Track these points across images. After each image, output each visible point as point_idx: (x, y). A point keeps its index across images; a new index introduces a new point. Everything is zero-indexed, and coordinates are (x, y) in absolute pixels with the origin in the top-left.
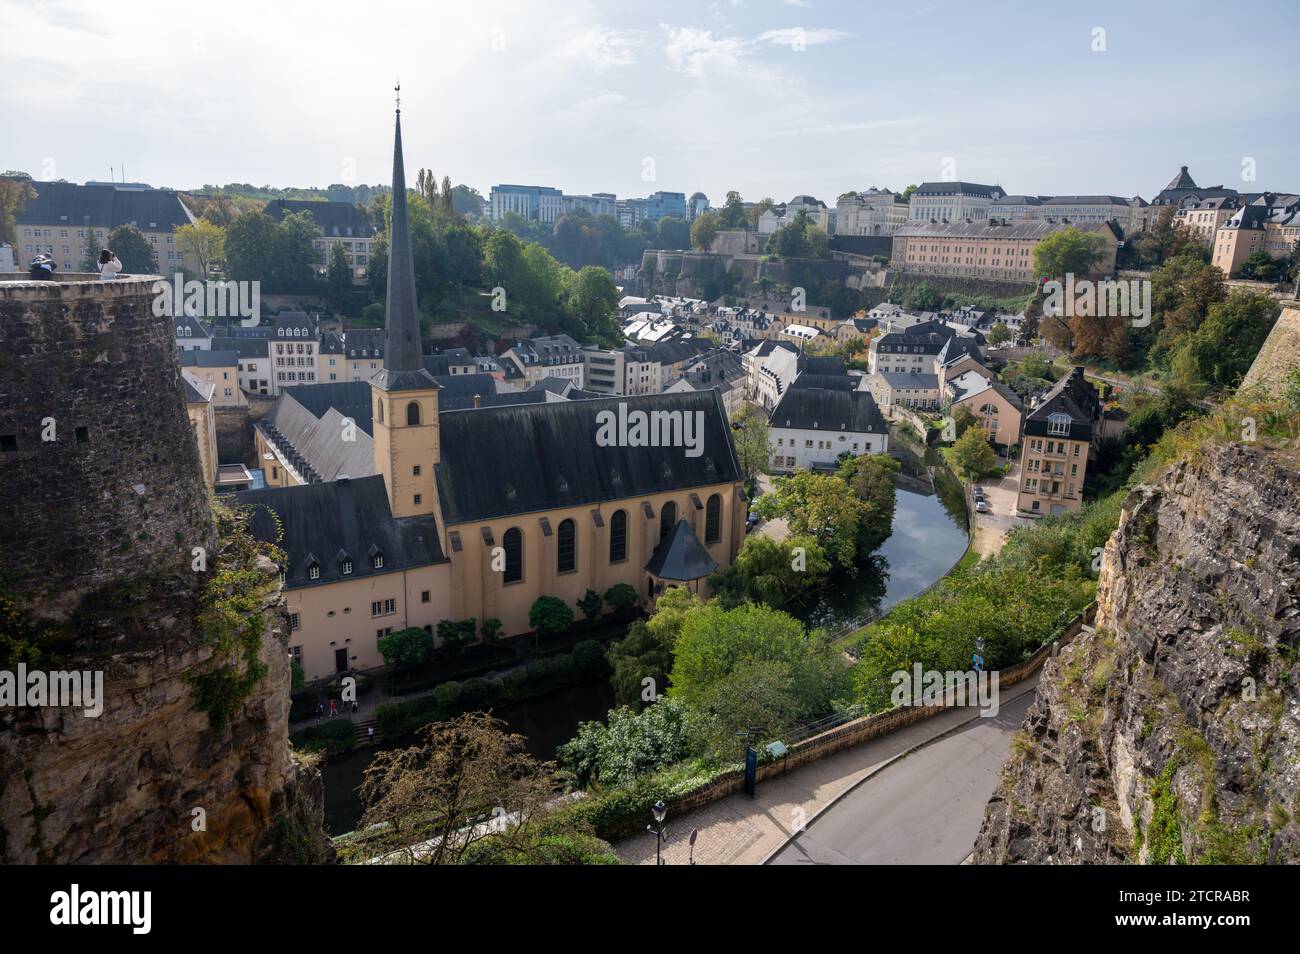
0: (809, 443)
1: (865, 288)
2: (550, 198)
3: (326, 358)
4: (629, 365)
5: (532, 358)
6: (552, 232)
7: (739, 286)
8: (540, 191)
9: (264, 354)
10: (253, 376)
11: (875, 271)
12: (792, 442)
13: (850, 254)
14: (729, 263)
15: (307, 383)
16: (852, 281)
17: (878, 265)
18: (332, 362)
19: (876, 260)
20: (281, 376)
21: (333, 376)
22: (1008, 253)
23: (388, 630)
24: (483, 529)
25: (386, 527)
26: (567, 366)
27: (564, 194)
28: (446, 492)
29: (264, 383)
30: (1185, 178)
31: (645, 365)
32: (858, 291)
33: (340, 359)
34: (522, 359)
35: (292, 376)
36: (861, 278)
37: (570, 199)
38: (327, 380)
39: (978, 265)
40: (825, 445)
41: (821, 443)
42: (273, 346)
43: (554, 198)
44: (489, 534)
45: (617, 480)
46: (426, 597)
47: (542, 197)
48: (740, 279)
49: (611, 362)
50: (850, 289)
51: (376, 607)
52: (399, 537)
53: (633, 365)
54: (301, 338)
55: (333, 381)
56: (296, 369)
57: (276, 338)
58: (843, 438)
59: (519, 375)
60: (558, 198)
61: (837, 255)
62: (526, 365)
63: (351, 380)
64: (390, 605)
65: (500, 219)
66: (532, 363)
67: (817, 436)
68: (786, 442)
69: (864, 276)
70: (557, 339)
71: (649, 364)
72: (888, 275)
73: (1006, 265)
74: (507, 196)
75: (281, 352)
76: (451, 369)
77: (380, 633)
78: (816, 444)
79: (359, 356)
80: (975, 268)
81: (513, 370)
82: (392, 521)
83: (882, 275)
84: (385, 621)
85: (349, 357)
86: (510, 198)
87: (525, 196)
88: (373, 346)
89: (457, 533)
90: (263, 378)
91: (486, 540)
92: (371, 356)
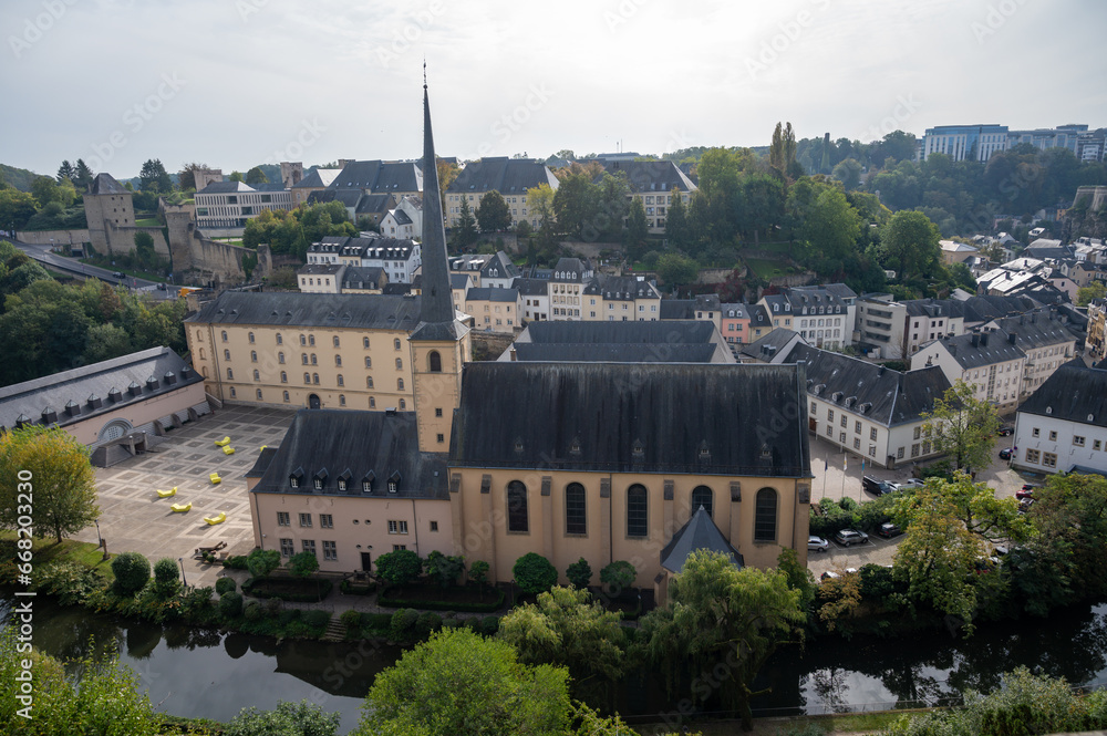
0: (1080, 440)
2: (992, 136)
3: (588, 297)
4: (913, 320)
5: (782, 307)
6: (983, 171)
8: (981, 129)
9: (545, 293)
10: (537, 310)
12: (1054, 433)
15: (574, 319)
18: (592, 302)
20: (556, 311)
21: (593, 314)
23: (404, 547)
24: (484, 476)
25: (411, 457)
26: (825, 317)
27: (1010, 130)
28: (458, 436)
29: (544, 316)
31: (937, 320)
33: (598, 299)
34: (772, 308)
35: (563, 312)
37: (1017, 135)
38: (588, 318)
40: (1103, 446)
41: (1097, 442)
42: (551, 286)
43: (997, 136)
44: (488, 482)
45: (638, 453)
46: (434, 526)
47: (982, 135)
49: (889, 315)
51: (392, 525)
52: (419, 468)
53: (922, 320)
54: (571, 281)
55: (592, 319)
56: (566, 306)
57: (553, 280)
59: (767, 323)
60: (1002, 135)
62: (774, 314)
63: (607, 319)
64: (404, 526)
65: (923, 163)
66: (782, 312)
67: (1091, 432)
68: (1045, 434)
70: (824, 288)
71: (945, 319)
74: (941, 137)
75: (556, 292)
76: (696, 313)
77: (396, 547)
78: (1090, 442)
79: (613, 298)
81: (761, 318)
82: (419, 453)
84: (399, 539)
85: (605, 298)
86: (945, 138)
87: (961, 136)
88: (625, 289)
89: (459, 475)
90: (544, 312)
91: (483, 488)
92: (623, 298)
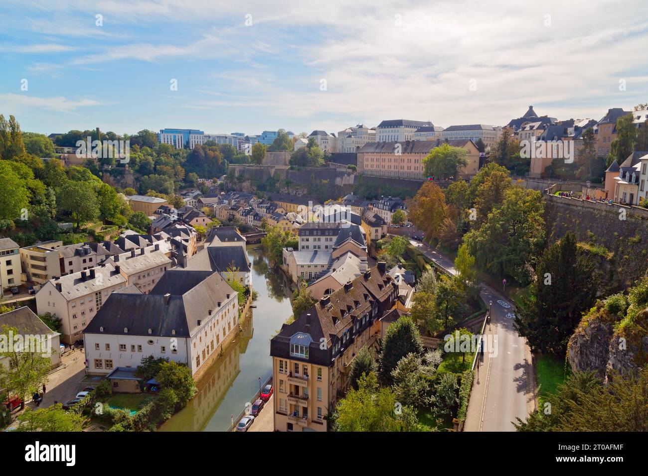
0: (123, 347)
1: (344, 185)
2: (196, 136)
4: (67, 260)
7: (278, 184)
8: (190, 132)
11: (349, 175)
12: (108, 346)
13: (339, 164)
14: (273, 171)
16: (338, 181)
17: (350, 170)
19: (349, 168)
22: (415, 162)
30: (531, 112)
31: (87, 258)
32: (341, 186)
36: (342, 178)
39: (400, 170)
40: (136, 348)
41: (133, 346)
43: (199, 136)
47: (191, 135)
48: (279, 181)
49: (44, 259)
50: (337, 185)
58: (151, 342)
60: (201, 136)
61: (332, 165)
67: (130, 340)
68: (102, 346)
69: (344, 178)
71: (93, 257)
72: (355, 177)
73: (415, 169)
74: (169, 135)
78: (129, 348)
80: (399, 171)
83: (352, 176)
86: (171, 136)
87: (181, 135)
